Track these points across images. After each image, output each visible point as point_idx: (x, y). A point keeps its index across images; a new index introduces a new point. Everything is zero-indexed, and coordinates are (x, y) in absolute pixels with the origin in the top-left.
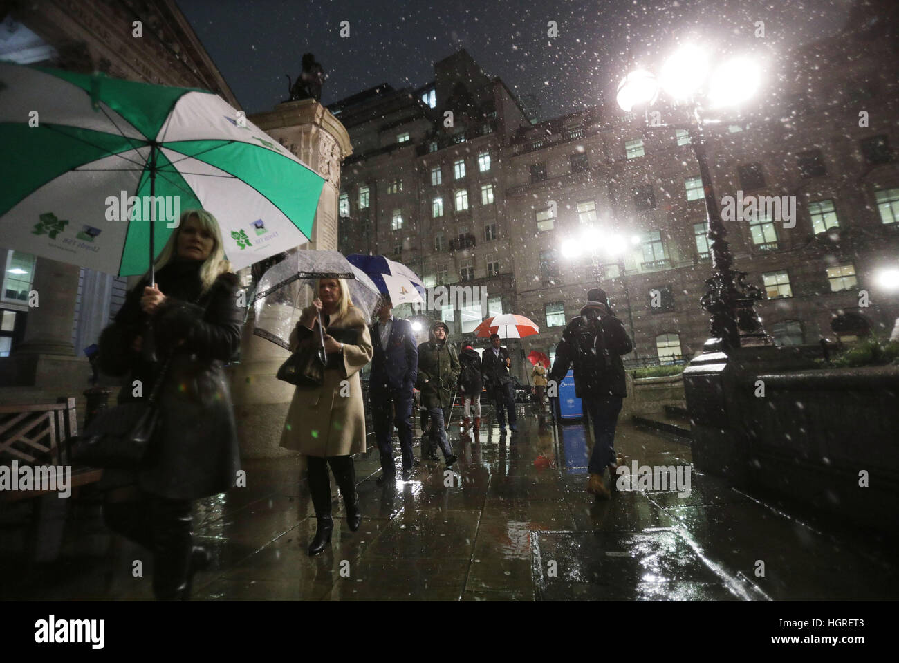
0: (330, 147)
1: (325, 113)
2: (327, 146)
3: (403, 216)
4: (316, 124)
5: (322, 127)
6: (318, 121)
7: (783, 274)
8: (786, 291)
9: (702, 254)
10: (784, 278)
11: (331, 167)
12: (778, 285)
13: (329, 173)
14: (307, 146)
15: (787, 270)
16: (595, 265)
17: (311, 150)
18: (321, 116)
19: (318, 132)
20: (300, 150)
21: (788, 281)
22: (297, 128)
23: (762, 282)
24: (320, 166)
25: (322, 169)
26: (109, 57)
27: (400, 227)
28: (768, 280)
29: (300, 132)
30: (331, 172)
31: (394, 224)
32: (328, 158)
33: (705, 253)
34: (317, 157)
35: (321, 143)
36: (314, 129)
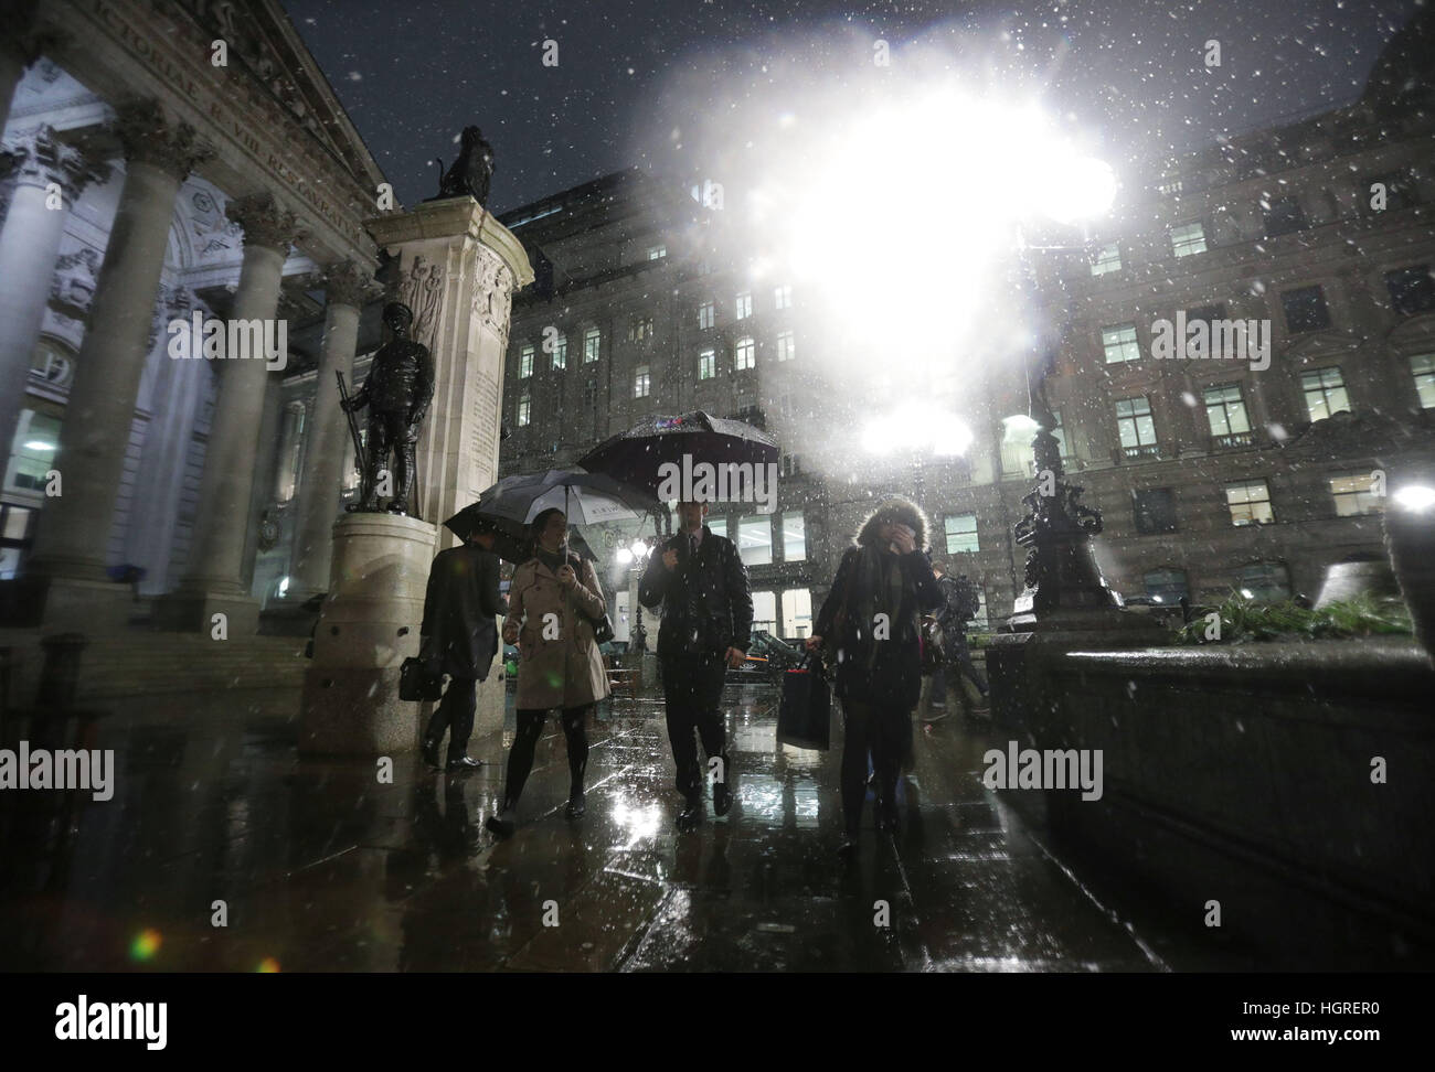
0: (494, 272)
1: (486, 220)
2: (488, 269)
3: (652, 375)
4: (471, 235)
5: (481, 240)
6: (474, 231)
7: (1260, 484)
8: (1264, 513)
9: (1129, 449)
10: (1260, 492)
11: (493, 302)
12: (1250, 503)
13: (490, 312)
14: (456, 270)
15: (1266, 480)
16: (916, 465)
17: (462, 276)
18: (479, 224)
19: (474, 247)
20: (444, 276)
21: (1267, 498)
22: (442, 241)
23: (1224, 497)
24: (474, 300)
25: (478, 306)
26: (194, 120)
27: (647, 393)
28: (1235, 495)
29: (447, 247)
30: (494, 309)
31: (638, 389)
32: (490, 288)
33: (1133, 448)
34: (471, 287)
35: (480, 265)
36: (468, 242)
